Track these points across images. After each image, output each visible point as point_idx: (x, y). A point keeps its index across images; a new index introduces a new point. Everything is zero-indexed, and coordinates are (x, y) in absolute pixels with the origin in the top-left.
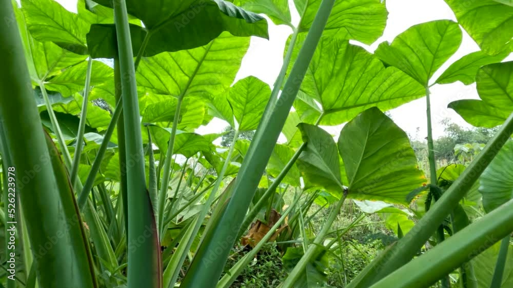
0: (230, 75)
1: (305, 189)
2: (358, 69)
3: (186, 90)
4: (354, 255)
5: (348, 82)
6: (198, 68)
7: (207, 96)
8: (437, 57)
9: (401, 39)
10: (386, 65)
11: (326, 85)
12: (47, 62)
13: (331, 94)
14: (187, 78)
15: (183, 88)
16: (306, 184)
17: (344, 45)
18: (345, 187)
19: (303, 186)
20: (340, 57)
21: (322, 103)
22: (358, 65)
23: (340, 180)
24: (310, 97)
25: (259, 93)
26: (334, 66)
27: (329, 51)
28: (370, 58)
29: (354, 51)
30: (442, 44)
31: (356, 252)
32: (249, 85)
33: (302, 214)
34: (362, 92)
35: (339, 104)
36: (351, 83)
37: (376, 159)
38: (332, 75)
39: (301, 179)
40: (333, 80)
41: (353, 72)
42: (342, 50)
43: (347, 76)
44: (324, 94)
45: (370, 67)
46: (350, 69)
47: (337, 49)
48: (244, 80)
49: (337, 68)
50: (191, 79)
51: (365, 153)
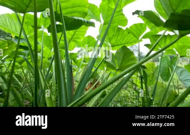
0: (83, 35)
1: (106, 70)
2: (121, 34)
3: (71, 40)
4: (124, 94)
5: (118, 38)
6: (74, 34)
7: (76, 42)
8: (141, 33)
9: (131, 27)
10: (129, 33)
11: (112, 39)
12: (28, 31)
13: (113, 41)
14: (71, 37)
15: (70, 39)
16: (107, 69)
17: (117, 27)
18: (117, 68)
19: (105, 69)
20: (116, 31)
21: (111, 44)
22: (121, 33)
23: (116, 66)
24: (107, 42)
25: (91, 40)
26: (114, 33)
27: (112, 29)
28: (124, 31)
29: (119, 29)
30: (142, 29)
31: (124, 93)
32: (88, 38)
33: (106, 80)
34: (122, 41)
35: (116, 44)
36: (119, 38)
37: (125, 60)
38: (113, 35)
39: (105, 68)
40: (114, 37)
41: (119, 35)
42: (116, 28)
43: (118, 36)
44: (111, 41)
45: (124, 33)
46: (119, 34)
47: (115, 28)
48: (87, 37)
49: (115, 34)
50: (72, 37)
51: (123, 59)
